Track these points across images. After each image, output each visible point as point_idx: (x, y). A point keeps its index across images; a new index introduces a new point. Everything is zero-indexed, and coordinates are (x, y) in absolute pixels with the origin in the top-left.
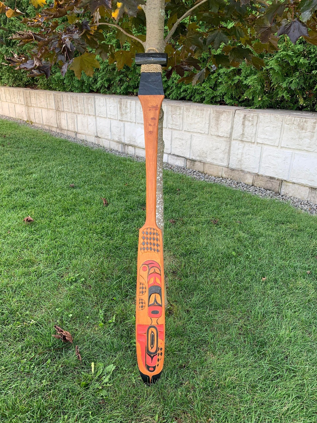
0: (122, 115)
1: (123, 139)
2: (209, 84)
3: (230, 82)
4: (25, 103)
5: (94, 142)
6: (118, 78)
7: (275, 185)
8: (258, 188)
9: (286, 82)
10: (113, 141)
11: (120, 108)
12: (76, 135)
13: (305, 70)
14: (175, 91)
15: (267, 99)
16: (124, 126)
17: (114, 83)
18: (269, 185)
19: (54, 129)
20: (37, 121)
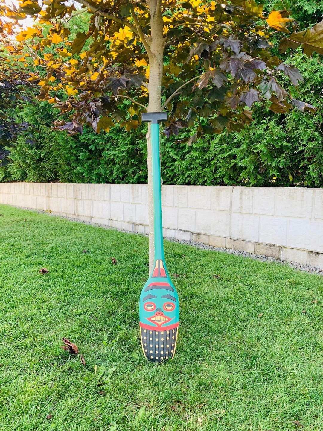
0: (134, 198)
1: (134, 220)
2: (209, 169)
3: (227, 165)
4: (47, 194)
5: (107, 224)
6: (131, 170)
7: (275, 252)
8: (260, 255)
9: (275, 162)
10: (125, 222)
11: (133, 192)
12: (91, 219)
13: (290, 152)
14: (181, 178)
15: (261, 178)
16: (135, 208)
17: (128, 174)
18: (270, 252)
19: (71, 216)
20: (56, 210)
